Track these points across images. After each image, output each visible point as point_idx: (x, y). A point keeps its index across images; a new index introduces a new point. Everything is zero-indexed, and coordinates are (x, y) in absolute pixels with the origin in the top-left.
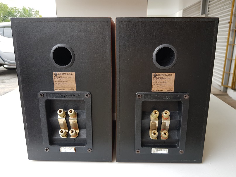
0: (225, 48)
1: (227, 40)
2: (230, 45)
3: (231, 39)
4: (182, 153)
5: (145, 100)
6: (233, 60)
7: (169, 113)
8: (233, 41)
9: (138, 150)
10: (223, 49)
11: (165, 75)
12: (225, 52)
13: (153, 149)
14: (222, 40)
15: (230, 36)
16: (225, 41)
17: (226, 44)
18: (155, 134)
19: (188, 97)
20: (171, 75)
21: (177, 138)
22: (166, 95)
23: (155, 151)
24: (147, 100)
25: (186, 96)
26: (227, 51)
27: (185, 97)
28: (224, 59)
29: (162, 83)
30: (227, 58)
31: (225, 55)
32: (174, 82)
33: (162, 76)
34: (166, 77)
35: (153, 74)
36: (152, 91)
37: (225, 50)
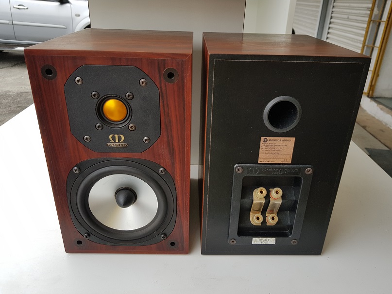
0: (365, 26)
1: (369, 12)
2: (374, 21)
3: (376, 11)
4: (295, 244)
5: (248, 175)
6: (375, 48)
7: (281, 192)
8: (380, 15)
9: (233, 240)
10: (361, 28)
11: (280, 140)
12: (364, 32)
13: (254, 239)
14: (361, 12)
15: (376, 5)
16: (366, 14)
17: (367, 19)
18: (258, 219)
19: (311, 172)
20: (290, 141)
21: (289, 223)
22: (279, 168)
23: (256, 241)
24: (251, 175)
25: (309, 171)
26: (367, 32)
27: (306, 172)
28: (361, 46)
29: (275, 152)
30: (366, 44)
31: (362, 39)
32: (292, 150)
33: (275, 142)
34: (281, 143)
35: (262, 138)
36: (259, 162)
37: (363, 30)
